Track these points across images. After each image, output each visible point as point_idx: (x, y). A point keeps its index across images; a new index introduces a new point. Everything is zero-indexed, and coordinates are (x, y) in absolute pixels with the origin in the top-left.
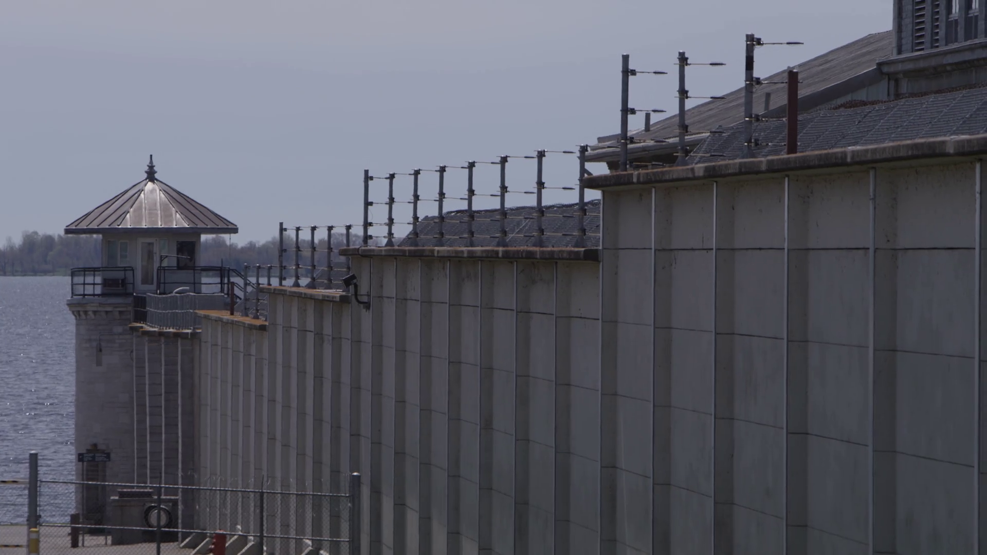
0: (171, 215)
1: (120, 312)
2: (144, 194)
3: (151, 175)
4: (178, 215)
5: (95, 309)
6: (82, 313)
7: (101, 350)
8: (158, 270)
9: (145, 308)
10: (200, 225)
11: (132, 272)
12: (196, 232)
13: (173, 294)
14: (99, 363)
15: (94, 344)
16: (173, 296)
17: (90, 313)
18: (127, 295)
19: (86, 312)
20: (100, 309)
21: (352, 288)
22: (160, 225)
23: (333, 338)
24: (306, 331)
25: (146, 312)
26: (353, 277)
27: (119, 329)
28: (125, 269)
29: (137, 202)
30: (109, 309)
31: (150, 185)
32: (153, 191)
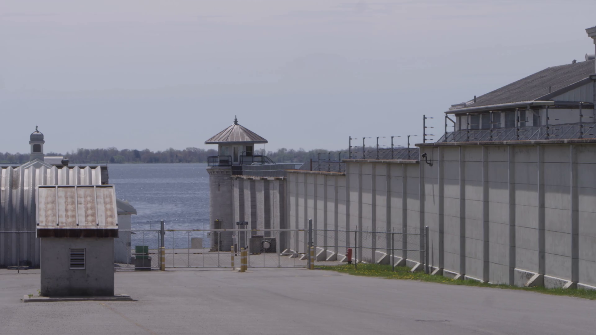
0: (244, 137)
1: (227, 172)
2: (234, 129)
3: (236, 123)
4: (247, 137)
5: (217, 171)
6: (212, 172)
7: (219, 186)
8: (240, 157)
9: (242, 170)
10: (255, 140)
11: (230, 157)
12: (253, 143)
13: (251, 165)
14: (219, 190)
15: (217, 183)
16: (251, 166)
17: (216, 172)
18: (229, 166)
19: (214, 172)
20: (219, 171)
21: (425, 158)
22: (240, 140)
23: (403, 177)
24: (375, 175)
25: (242, 172)
26: (425, 154)
27: (226, 178)
28: (228, 156)
29: (232, 132)
30: (222, 171)
31: (236, 126)
32: (237, 128)
